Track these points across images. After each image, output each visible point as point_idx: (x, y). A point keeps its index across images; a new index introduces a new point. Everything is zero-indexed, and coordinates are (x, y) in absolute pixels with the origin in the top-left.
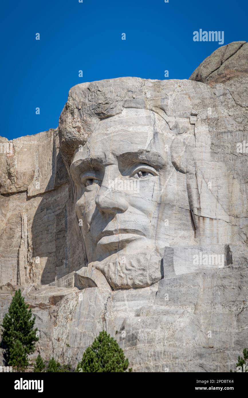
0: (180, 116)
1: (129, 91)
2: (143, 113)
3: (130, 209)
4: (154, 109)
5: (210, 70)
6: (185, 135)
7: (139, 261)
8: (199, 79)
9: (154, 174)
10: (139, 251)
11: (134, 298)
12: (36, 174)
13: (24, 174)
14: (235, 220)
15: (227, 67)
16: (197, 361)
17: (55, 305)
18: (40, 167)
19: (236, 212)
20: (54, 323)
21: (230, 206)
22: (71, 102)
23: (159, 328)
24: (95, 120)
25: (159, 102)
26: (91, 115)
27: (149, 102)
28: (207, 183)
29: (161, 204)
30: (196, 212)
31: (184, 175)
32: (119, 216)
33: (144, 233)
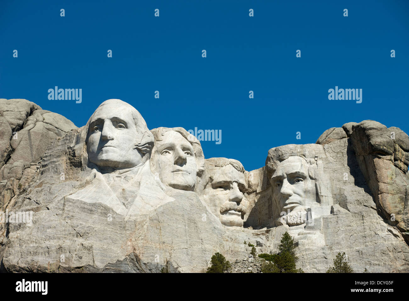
0: (311, 158)
1: (291, 149)
2: (297, 157)
3: (294, 194)
4: (301, 156)
5: (323, 139)
6: (313, 165)
8: (318, 143)
9: (302, 181)
10: (298, 210)
11: (297, 229)
12: (260, 184)
13: (255, 184)
14: (334, 196)
15: (329, 138)
16: (322, 251)
17: (268, 233)
18: (261, 181)
19: (335, 193)
20: (268, 240)
21: (332, 191)
22: (269, 155)
23: (306, 239)
24: (278, 162)
25: (303, 153)
26: (277, 160)
27: (299, 153)
28: (323, 182)
29: (306, 192)
30: (319, 194)
31: (314, 180)
32: (290, 198)
33: (300, 203)
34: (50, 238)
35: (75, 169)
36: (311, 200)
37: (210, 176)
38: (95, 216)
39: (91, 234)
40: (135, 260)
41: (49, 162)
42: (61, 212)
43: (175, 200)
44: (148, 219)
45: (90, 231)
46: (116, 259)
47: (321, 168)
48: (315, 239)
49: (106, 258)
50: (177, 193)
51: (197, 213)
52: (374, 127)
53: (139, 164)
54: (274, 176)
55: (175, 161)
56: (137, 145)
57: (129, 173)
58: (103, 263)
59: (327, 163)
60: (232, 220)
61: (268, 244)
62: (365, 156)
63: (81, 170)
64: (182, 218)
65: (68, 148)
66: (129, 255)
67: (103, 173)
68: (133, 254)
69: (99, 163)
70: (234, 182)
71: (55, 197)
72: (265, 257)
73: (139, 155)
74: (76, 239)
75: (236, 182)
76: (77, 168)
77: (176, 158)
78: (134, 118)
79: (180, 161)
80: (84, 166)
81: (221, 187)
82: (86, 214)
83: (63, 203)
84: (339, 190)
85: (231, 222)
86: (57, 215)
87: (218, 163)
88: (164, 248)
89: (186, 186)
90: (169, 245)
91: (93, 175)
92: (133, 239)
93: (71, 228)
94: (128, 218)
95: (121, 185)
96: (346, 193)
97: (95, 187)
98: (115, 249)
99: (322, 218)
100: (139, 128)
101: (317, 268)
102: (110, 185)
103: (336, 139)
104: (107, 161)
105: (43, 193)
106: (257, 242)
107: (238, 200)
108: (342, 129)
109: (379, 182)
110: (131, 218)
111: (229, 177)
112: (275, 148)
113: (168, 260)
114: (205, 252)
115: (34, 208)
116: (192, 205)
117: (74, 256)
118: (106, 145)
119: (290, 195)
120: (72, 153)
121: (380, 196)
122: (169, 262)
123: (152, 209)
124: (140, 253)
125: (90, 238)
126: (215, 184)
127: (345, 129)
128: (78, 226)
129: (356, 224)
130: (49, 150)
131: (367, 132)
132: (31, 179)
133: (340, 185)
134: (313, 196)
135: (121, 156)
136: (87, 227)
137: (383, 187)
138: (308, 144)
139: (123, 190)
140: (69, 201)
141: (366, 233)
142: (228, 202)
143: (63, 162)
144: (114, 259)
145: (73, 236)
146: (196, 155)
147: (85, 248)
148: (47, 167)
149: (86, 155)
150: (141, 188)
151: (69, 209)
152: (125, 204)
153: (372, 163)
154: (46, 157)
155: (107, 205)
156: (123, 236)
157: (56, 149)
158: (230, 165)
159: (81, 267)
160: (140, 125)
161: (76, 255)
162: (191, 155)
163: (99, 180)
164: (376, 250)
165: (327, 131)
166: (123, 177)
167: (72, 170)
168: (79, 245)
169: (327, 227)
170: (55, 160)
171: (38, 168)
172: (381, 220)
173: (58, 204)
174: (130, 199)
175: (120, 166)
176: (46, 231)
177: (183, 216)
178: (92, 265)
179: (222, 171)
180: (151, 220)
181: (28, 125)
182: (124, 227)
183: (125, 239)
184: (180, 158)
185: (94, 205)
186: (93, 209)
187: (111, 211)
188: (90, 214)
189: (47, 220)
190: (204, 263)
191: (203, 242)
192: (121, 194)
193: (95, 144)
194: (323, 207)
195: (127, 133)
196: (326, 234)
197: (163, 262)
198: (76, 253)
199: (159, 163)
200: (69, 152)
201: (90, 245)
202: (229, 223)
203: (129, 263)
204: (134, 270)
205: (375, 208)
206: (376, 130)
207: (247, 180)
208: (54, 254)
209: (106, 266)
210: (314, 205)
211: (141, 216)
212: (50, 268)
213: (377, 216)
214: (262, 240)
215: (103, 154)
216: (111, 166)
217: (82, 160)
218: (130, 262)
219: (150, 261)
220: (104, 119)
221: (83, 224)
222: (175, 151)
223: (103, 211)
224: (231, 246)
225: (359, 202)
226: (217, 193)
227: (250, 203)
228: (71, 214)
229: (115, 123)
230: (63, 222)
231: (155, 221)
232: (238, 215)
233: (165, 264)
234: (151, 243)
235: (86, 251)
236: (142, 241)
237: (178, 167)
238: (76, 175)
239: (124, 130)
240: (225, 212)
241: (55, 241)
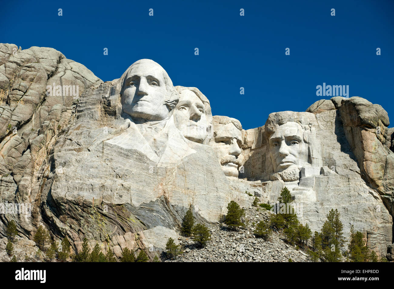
0: (306, 124)
1: (289, 116)
2: (294, 123)
3: (290, 155)
4: (297, 122)
5: (314, 109)
6: (307, 131)
7: (293, 172)
9: (297, 143)
10: (293, 169)
11: (291, 184)
12: (254, 142)
13: (250, 142)
14: (324, 159)
15: (320, 108)
16: (315, 206)
17: (264, 185)
18: (256, 139)
19: (325, 156)
20: (265, 192)
21: (322, 154)
22: (270, 119)
23: (302, 195)
24: (278, 125)
25: (299, 120)
26: (277, 123)
27: (296, 120)
28: (315, 146)
29: (300, 153)
30: (311, 156)
31: (307, 144)
32: (286, 157)
33: (294, 163)
34: (93, 177)
35: (109, 117)
36: (304, 161)
37: (214, 132)
38: (131, 160)
39: (129, 177)
40: (165, 202)
41: (84, 108)
42: (101, 154)
43: (196, 152)
44: (176, 168)
45: (128, 173)
46: (150, 200)
47: (314, 134)
48: (309, 195)
49: (141, 199)
50: (196, 145)
51: (213, 165)
52: (363, 103)
53: (166, 117)
54: (273, 137)
55: (191, 117)
56: (167, 102)
57: (159, 125)
58: (138, 202)
59: (318, 130)
60: (231, 171)
61: (265, 195)
62: (352, 127)
63: (115, 119)
64: (202, 168)
65: (103, 98)
66: (160, 197)
67: (136, 123)
68: (163, 196)
69: (133, 114)
70: (234, 138)
71: (95, 141)
72: (266, 206)
73: (167, 110)
74: (116, 179)
75: (236, 138)
76: (111, 116)
77: (193, 115)
78: (164, 78)
79: (196, 118)
80: (118, 115)
81: (222, 142)
82: (122, 158)
83: (102, 147)
84: (328, 154)
85: (229, 172)
86: (97, 156)
87: (222, 121)
88: (189, 193)
89: (199, 139)
90: (192, 191)
91: (127, 125)
92: (164, 184)
93: (111, 170)
94: (160, 165)
95: (152, 135)
96: (334, 158)
97: (130, 135)
98: (149, 191)
99: (314, 177)
100: (168, 86)
101: (310, 220)
102: (143, 134)
103: (326, 109)
104: (141, 113)
105: (83, 136)
106: (255, 193)
107: (236, 154)
108: (331, 101)
109: (365, 151)
110: (162, 165)
111: (230, 134)
112: (275, 113)
113: (191, 204)
114: (219, 199)
115: (77, 149)
116: (209, 157)
117: (115, 194)
118: (141, 99)
119: (287, 155)
120: (107, 103)
121: (364, 162)
122: (192, 206)
123: (179, 159)
124: (169, 196)
125: (129, 180)
126: (218, 139)
127: (334, 102)
128: (117, 168)
129: (343, 185)
130: (83, 97)
131: (357, 107)
132: (68, 121)
133: (329, 150)
134: (305, 157)
135: (154, 110)
136: (126, 170)
137: (368, 156)
138: (303, 112)
139: (155, 139)
140: (107, 145)
141: (351, 193)
142: (228, 155)
143: (98, 110)
144: (148, 200)
145: (113, 176)
146: (206, 113)
147: (125, 188)
148: (83, 113)
149: (120, 106)
150: (169, 139)
151: (107, 152)
152: (157, 152)
153: (360, 134)
154: (82, 103)
155: (142, 152)
156: (156, 180)
157: (91, 98)
158: (231, 123)
159: (121, 205)
160: (169, 84)
161: (117, 193)
162: (203, 112)
163: (133, 129)
164: (359, 208)
165: (318, 102)
166: (153, 128)
167: (107, 117)
168: (119, 185)
169: (318, 185)
170: (90, 107)
171: (73, 113)
172: (364, 183)
173: (98, 147)
174: (161, 149)
175: (151, 118)
176: (89, 170)
177: (203, 166)
178: (130, 203)
179: (225, 128)
180: (179, 168)
181: (59, 72)
182: (157, 173)
183: (157, 183)
184: (196, 114)
185: (130, 151)
186: (129, 154)
187: (145, 157)
188: (127, 158)
189: (89, 161)
190: (219, 208)
191: (218, 190)
192: (153, 143)
193: (130, 97)
194: (314, 167)
195: (159, 91)
196: (317, 191)
197: (187, 205)
198: (117, 192)
199: (177, 117)
200: (104, 101)
201: (129, 186)
202: (227, 173)
203: (159, 204)
204: (164, 210)
205: (359, 172)
206: (365, 106)
207: (243, 137)
208: (97, 191)
209: (141, 205)
210: (306, 165)
211: (171, 164)
212: (94, 203)
213: (361, 179)
214: (260, 191)
215: (138, 107)
216: (144, 117)
217: (117, 110)
218: (161, 203)
219: (177, 204)
220: (140, 76)
221: (121, 167)
222: (191, 108)
223: (138, 157)
224: (238, 195)
225: (346, 167)
226: (219, 147)
227: (245, 157)
228: (110, 157)
229: (149, 81)
230: (104, 163)
231: (182, 170)
232: (236, 167)
233: (189, 207)
234: (178, 188)
235: (126, 191)
236: (171, 186)
237: (194, 122)
238: (109, 122)
239: (156, 88)
240: (225, 163)
241: (98, 179)
